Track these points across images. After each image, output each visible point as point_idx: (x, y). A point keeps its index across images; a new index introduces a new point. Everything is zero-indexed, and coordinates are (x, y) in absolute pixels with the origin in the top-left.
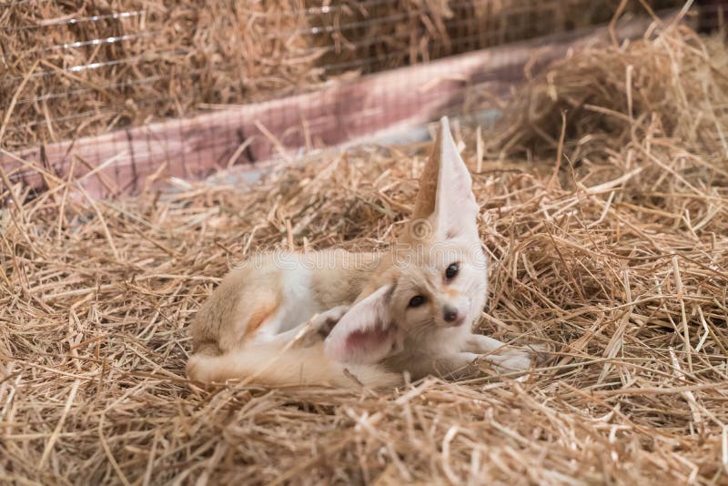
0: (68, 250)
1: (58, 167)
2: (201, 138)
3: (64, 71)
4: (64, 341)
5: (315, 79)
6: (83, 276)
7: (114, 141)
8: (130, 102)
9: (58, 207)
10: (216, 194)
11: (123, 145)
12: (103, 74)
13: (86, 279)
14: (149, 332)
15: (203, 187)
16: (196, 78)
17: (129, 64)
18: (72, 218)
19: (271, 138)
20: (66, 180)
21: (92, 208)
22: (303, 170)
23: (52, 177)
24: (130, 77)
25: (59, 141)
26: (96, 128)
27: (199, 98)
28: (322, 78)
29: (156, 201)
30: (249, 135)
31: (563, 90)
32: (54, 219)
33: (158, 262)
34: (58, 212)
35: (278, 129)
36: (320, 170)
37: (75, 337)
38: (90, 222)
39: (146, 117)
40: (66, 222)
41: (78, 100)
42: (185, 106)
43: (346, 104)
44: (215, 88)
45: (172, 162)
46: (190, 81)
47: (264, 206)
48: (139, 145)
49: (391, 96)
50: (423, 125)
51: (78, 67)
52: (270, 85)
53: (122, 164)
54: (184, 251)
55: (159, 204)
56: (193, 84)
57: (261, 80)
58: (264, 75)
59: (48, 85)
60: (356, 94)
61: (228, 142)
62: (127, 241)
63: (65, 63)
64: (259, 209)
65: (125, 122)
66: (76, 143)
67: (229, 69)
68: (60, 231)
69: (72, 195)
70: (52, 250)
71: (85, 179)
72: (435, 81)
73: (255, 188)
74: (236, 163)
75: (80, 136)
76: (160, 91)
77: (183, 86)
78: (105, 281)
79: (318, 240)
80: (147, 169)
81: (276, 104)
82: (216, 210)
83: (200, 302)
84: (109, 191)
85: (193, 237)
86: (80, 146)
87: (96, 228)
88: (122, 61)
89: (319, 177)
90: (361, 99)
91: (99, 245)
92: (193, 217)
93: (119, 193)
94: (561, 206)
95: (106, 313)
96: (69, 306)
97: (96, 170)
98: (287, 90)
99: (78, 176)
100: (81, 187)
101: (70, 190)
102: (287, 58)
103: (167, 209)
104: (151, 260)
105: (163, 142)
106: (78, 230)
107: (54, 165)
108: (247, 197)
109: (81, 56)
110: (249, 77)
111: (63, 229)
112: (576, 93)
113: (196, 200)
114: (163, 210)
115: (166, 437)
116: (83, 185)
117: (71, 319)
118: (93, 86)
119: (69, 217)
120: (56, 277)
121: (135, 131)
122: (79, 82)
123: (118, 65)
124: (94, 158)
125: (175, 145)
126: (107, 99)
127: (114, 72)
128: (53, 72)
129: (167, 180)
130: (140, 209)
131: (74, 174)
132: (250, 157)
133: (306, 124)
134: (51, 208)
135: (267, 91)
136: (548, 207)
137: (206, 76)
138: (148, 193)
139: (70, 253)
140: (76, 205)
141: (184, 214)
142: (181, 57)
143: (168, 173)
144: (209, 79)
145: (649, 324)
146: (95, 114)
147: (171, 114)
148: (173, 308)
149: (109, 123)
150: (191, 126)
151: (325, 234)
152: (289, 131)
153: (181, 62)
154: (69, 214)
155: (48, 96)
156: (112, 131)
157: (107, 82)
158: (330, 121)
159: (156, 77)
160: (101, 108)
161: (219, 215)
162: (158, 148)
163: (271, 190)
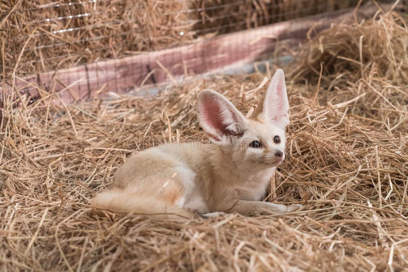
0: (50, 132)
1: (47, 85)
2: (126, 70)
3: (51, 33)
4: (44, 184)
5: (191, 37)
6: (58, 146)
7: (78, 71)
8: (87, 50)
9: (46, 107)
10: (133, 101)
11: (83, 73)
12: (73, 35)
13: (59, 148)
14: (90, 179)
15: (126, 97)
16: (124, 37)
17: (87, 30)
18: (54, 113)
19: (165, 70)
20: (51, 93)
21: (64, 108)
22: (182, 88)
23: (43, 91)
24: (87, 36)
25: (48, 71)
26: (68, 64)
27: (125, 48)
28: (195, 37)
29: (99, 105)
30: (153, 68)
31: (327, 47)
32: (44, 114)
33: (99, 139)
34: (46, 110)
35: (169, 65)
36: (191, 89)
37: (50, 182)
38: (64, 116)
39: (96, 58)
40: (50, 116)
41: (58, 49)
42: (118, 52)
43: (207, 51)
44: (135, 43)
45: (110, 83)
46: (121, 39)
47: (159, 108)
48: (92, 74)
49: (234, 47)
50: (251, 63)
51: (59, 30)
52: (165, 41)
53: (82, 84)
54: (113, 134)
55: (101, 106)
56: (122, 40)
57: (160, 38)
58: (162, 35)
59: (42, 41)
60: (213, 46)
61: (141, 72)
62: (83, 127)
63: (52, 29)
64: (156, 110)
65: (85, 61)
66: (57, 72)
67: (143, 32)
68: (46, 121)
69: (54, 101)
70: (42, 132)
71: (61, 92)
72: (259, 39)
73: (156, 98)
74: (146, 83)
75: (59, 68)
76: (104, 44)
77: (116, 41)
78: (69, 149)
79: (185, 130)
80: (96, 87)
81: (168, 51)
82: (133, 110)
83: (119, 163)
84: (75, 99)
85: (119, 125)
86: (59, 74)
87: (67, 119)
88: (83, 28)
89: (190, 93)
90: (216, 48)
91: (68, 129)
92: (120, 114)
93: (80, 100)
94: (318, 115)
95: (68, 168)
96: (49, 164)
97: (68, 87)
98: (175, 43)
99: (57, 91)
100: (58, 97)
101: (53, 99)
102: (176, 26)
103: (106, 109)
104: (95, 138)
105: (105, 72)
106: (57, 120)
107: (44, 85)
108: (151, 103)
109: (60, 25)
110: (154, 36)
111: (49, 120)
112: (335, 48)
113: (122, 104)
114: (104, 110)
115: (93, 241)
116: (60, 96)
117: (49, 172)
118: (67, 41)
119: (52, 113)
120: (43, 147)
121: (90, 66)
122: (59, 39)
123: (81, 30)
124: (67, 81)
125: (111, 73)
126: (75, 48)
127: (79, 33)
128: (45, 34)
129: (106, 93)
130: (91, 109)
131: (55, 89)
132: (153, 80)
133: (185, 62)
134: (43, 108)
135: (164, 44)
136: (311, 115)
137: (130, 36)
138: (96, 100)
139: (52, 133)
140: (56, 106)
141: (115, 112)
142: (116, 25)
143: (107, 89)
144: (131, 38)
145: (361, 183)
146: (68, 56)
147: (110, 56)
148: (104, 166)
149: (76, 61)
150: (121, 63)
151: (189, 127)
152: (176, 66)
153: (115, 28)
154: (52, 111)
155: (42, 47)
156: (78, 65)
157: (75, 39)
158: (199, 60)
159: (102, 37)
160: (71, 53)
161: (135, 113)
162: (102, 75)
163: (164, 99)
